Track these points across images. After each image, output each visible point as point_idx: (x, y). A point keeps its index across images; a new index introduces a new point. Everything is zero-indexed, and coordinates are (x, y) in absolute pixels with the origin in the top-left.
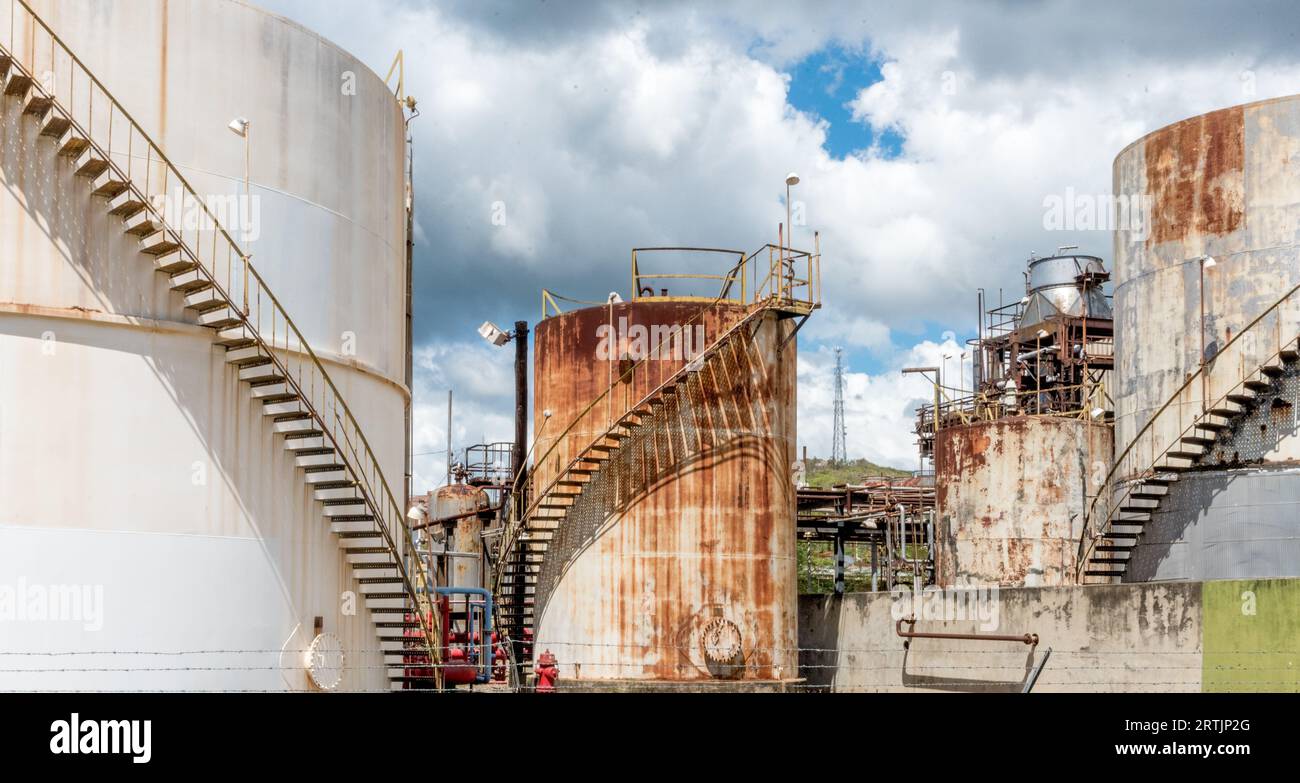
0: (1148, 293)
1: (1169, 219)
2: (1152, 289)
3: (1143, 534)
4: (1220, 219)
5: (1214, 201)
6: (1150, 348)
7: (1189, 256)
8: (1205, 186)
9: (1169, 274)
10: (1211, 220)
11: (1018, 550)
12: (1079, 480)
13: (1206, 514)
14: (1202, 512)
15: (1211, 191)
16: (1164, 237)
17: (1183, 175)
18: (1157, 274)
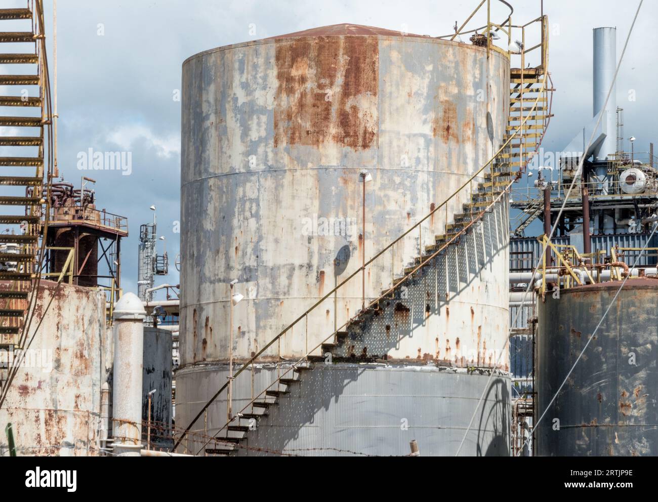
0: (276, 188)
1: (303, 124)
2: (282, 186)
3: (265, 416)
4: (356, 135)
5: (350, 117)
6: (277, 241)
7: (324, 162)
8: (343, 103)
9: (303, 175)
10: (347, 135)
11: (54, 422)
12: (98, 352)
13: (336, 401)
14: (333, 399)
15: (348, 108)
16: (297, 140)
17: (320, 86)
18: (288, 173)
